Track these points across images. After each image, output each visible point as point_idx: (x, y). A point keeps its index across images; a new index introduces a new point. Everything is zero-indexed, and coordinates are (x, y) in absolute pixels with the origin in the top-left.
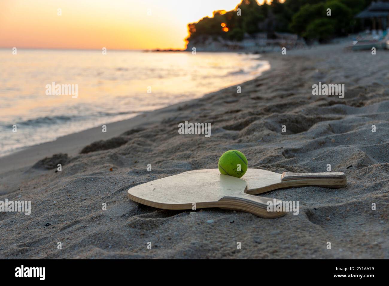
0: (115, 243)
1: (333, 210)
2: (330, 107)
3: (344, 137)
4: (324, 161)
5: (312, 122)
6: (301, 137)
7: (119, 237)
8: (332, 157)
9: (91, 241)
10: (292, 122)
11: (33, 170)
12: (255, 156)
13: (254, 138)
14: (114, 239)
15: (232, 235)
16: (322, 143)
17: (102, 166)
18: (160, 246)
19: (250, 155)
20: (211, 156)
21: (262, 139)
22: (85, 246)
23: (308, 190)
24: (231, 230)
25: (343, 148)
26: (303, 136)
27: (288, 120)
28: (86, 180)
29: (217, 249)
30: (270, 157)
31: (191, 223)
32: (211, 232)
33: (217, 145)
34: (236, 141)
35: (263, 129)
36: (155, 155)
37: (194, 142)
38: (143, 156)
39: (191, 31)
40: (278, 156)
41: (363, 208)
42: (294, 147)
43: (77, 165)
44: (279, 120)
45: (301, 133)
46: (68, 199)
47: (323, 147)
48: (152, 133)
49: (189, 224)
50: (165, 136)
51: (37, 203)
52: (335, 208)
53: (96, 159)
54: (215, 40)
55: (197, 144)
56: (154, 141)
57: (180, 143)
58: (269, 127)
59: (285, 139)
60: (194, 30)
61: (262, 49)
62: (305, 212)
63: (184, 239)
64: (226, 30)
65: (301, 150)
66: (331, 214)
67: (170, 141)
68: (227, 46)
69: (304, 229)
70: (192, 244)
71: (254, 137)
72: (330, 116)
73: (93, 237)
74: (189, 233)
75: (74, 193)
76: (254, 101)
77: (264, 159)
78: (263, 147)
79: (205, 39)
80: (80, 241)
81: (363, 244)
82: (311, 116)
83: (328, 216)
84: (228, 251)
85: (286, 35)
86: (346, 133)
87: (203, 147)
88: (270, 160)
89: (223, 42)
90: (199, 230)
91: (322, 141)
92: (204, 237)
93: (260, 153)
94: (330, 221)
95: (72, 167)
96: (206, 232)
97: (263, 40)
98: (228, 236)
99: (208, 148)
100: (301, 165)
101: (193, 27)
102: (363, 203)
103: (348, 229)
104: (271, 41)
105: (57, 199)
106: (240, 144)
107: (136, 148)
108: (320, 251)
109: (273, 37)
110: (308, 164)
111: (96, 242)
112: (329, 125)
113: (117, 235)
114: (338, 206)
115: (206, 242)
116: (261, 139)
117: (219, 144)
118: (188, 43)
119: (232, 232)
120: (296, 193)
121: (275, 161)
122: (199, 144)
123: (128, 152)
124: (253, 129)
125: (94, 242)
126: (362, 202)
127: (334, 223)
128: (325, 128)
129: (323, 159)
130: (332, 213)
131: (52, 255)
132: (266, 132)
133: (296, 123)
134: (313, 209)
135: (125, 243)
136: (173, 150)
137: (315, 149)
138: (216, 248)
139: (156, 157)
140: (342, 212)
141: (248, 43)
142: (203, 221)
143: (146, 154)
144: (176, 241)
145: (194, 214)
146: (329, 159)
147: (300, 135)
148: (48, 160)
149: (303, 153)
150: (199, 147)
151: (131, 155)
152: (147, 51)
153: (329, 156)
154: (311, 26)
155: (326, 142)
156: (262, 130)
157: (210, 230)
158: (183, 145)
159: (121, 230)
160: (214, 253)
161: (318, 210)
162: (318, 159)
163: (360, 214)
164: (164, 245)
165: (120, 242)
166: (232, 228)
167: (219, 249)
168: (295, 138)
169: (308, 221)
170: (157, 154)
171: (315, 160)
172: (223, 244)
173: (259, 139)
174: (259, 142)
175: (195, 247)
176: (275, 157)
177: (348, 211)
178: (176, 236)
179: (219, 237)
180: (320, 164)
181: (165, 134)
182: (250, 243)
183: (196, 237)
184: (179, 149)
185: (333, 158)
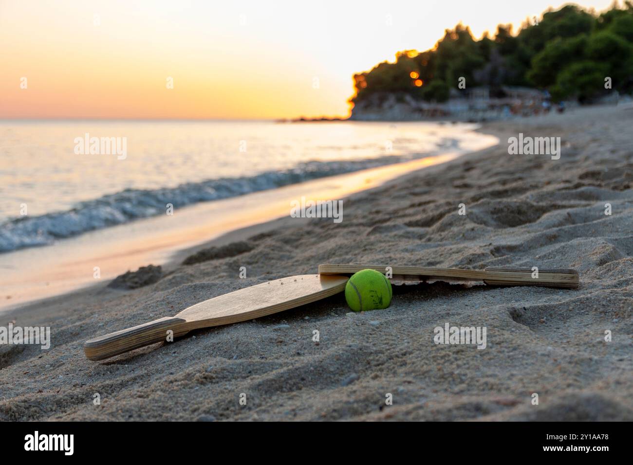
0: (241, 353)
1: (549, 311)
2: (574, 191)
3: (588, 228)
4: (552, 259)
5: (543, 210)
6: (522, 230)
7: (247, 345)
8: (564, 253)
9: (208, 352)
10: (512, 212)
11: (110, 290)
12: (450, 257)
13: (450, 235)
14: (240, 348)
15: (404, 337)
16: (553, 238)
17: (217, 276)
18: (304, 354)
19: (442, 256)
20: (382, 258)
21: (463, 236)
22: (199, 359)
23: (519, 290)
24: (402, 332)
25: (582, 241)
26: (525, 229)
27: (506, 210)
28: (196, 287)
29: (381, 352)
30: (471, 256)
31: (348, 324)
32: (375, 334)
33: (393, 245)
34: (424, 240)
35: (466, 221)
36: (297, 263)
37: (358, 243)
38: (278, 265)
39: (358, 86)
40: (483, 254)
41: (592, 306)
42: (509, 243)
43: (178, 277)
44: (491, 209)
45: (523, 226)
46: (170, 311)
47: (554, 242)
48: (293, 237)
49: (344, 325)
50: (313, 240)
51: (124, 318)
52: (552, 307)
53: (207, 269)
54: (400, 100)
55: (362, 246)
56: (297, 247)
57: (337, 246)
58: (475, 220)
59: (497, 235)
60: (364, 85)
61: (480, 115)
62: (508, 311)
63: (336, 344)
64: (419, 83)
65: (521, 248)
66: (547, 316)
67: (322, 244)
68: (420, 110)
69: (504, 328)
70: (347, 346)
71: (451, 233)
72: (572, 202)
73: (210, 347)
74: (344, 335)
75: (179, 304)
76: (458, 190)
77: (462, 259)
78: (461, 246)
79: (382, 100)
80: (193, 353)
81: (582, 343)
82: (543, 204)
83: (543, 318)
84: (397, 353)
85: (522, 91)
86: (590, 223)
87: (371, 249)
88: (471, 261)
89: (413, 103)
90: (357, 331)
91: (552, 234)
92: (364, 339)
93: (457, 253)
94: (544, 324)
95: (170, 280)
96: (367, 334)
97: (482, 99)
98: (399, 338)
99: (379, 249)
100: (516, 265)
101: (362, 79)
102: (593, 299)
103: (568, 331)
104: (497, 101)
105: (154, 311)
106: (429, 243)
107: (268, 254)
108: (520, 349)
109: (501, 95)
110: (528, 263)
111: (215, 353)
112: (568, 214)
113: (244, 343)
114: (556, 305)
115: (368, 345)
116: (461, 236)
117: (397, 244)
118: (353, 107)
119: (404, 334)
120: (501, 294)
121: (478, 262)
122: (365, 246)
123: (256, 260)
124: (450, 222)
125: (213, 353)
126: (591, 298)
127: (551, 326)
128: (561, 218)
129: (550, 257)
130: (549, 314)
131: (154, 370)
132: (470, 225)
133: (518, 214)
134: (521, 309)
135: (256, 351)
136: (326, 256)
137: (542, 245)
138: (381, 350)
139: (300, 265)
140: (563, 311)
141: (456, 106)
142: (363, 322)
143: (283, 263)
144: (327, 347)
145: (351, 315)
146: (560, 256)
147: (522, 228)
148: (131, 276)
149: (524, 252)
150: (365, 250)
151: (261, 265)
152: (283, 121)
153: (560, 252)
154: (564, 75)
155: (559, 236)
156: (463, 224)
157: (374, 333)
158: (340, 247)
159: (249, 337)
160: (377, 356)
161: (528, 310)
162: (543, 257)
163: (587, 313)
164: (310, 351)
165: (248, 351)
166: (404, 330)
167: (385, 352)
168: (513, 232)
169: (512, 320)
170: (300, 262)
171: (539, 258)
172: (391, 345)
173: (458, 236)
174: (457, 240)
175: (352, 349)
176: (479, 256)
177: (570, 311)
178: (326, 341)
179: (386, 339)
180: (546, 264)
181: (312, 237)
182: (427, 343)
183: (353, 339)
184: (334, 254)
185: (566, 255)
